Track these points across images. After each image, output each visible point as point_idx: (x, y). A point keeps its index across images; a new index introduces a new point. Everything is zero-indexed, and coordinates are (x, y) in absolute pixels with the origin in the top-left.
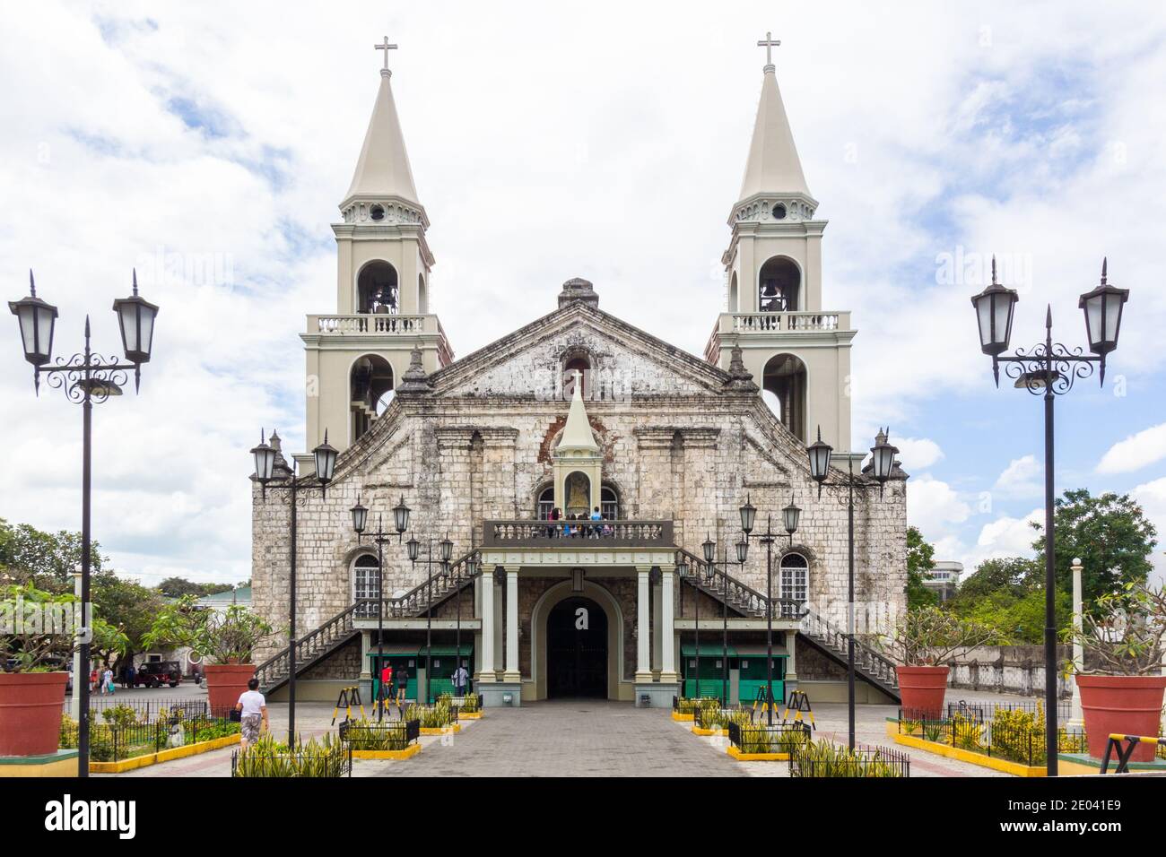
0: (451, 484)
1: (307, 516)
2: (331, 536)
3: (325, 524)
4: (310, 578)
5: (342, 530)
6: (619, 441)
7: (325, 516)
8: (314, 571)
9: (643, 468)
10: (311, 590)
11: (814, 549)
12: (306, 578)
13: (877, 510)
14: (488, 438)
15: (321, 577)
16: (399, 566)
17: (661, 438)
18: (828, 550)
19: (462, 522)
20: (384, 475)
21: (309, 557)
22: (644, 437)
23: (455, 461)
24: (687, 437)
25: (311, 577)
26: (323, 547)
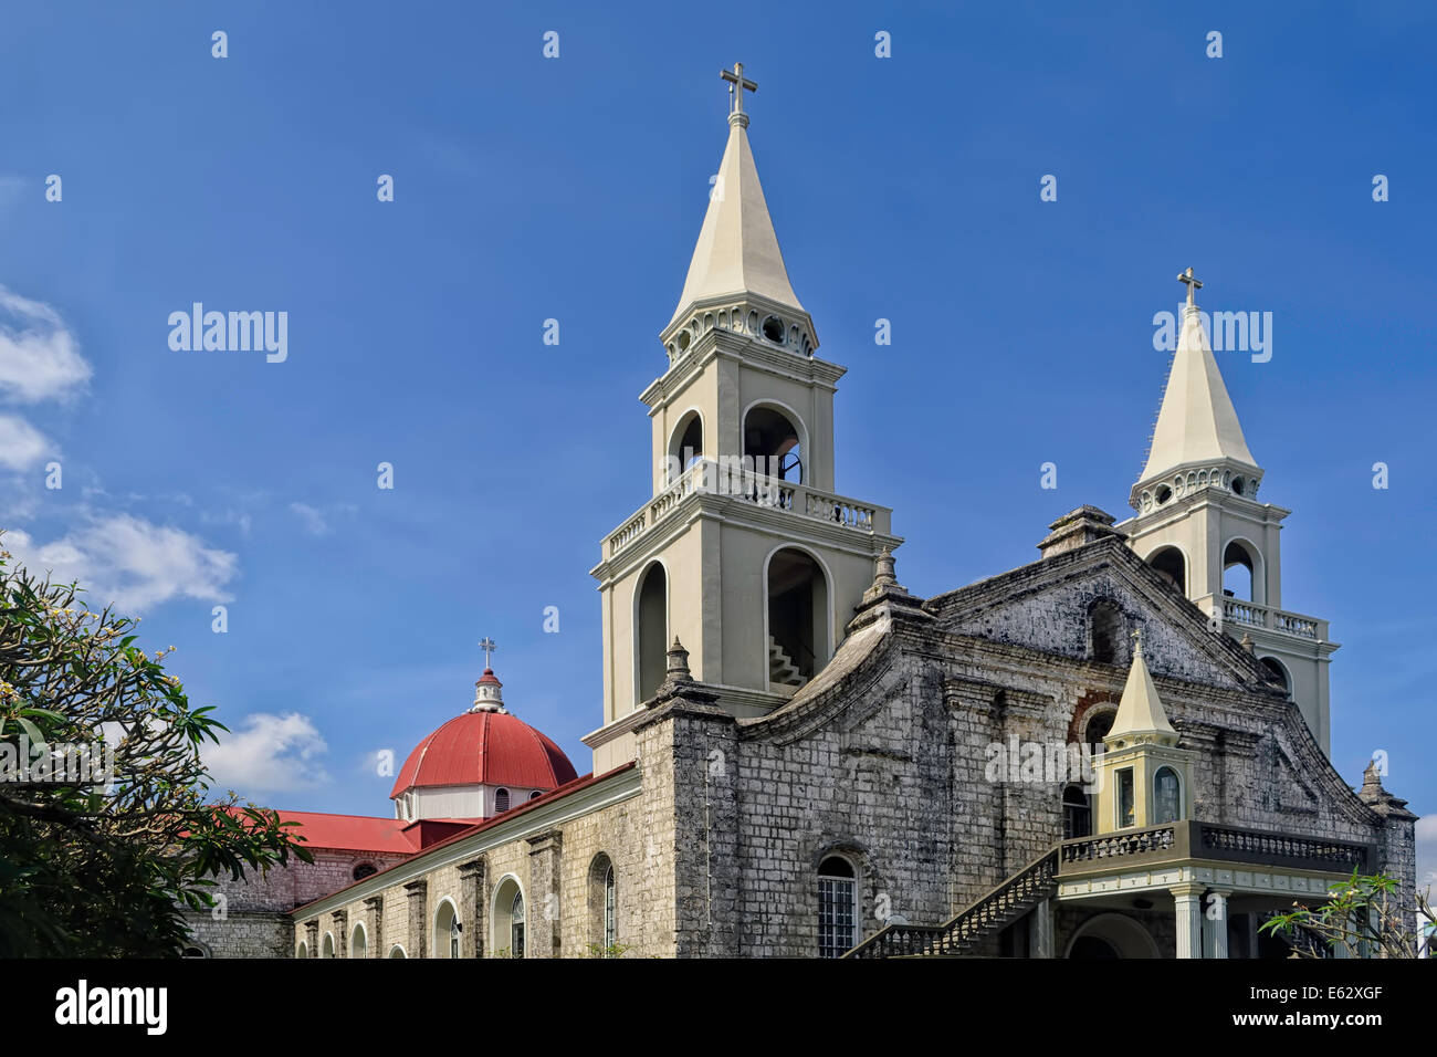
0: (968, 763)
1: (756, 785)
2: (793, 822)
3: (784, 801)
4: (762, 888)
5: (810, 814)
7: (784, 789)
8: (769, 876)
10: (764, 907)
12: (756, 887)
14: (1015, 703)
15: (780, 887)
16: (892, 878)
17: (1205, 737)
19: (983, 821)
20: (871, 736)
21: (761, 853)
22: (1187, 734)
23: (972, 729)
24: (1229, 741)
25: (764, 885)
26: (783, 839)
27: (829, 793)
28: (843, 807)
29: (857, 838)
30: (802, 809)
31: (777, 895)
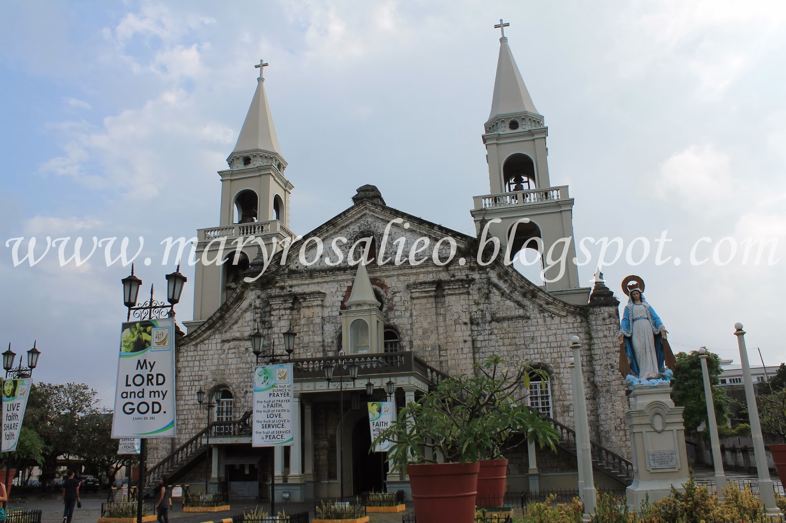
0: (279, 335)
1: (185, 364)
2: (200, 377)
3: (196, 369)
4: (186, 409)
5: (207, 372)
6: (398, 295)
7: (197, 363)
8: (189, 402)
9: (415, 313)
10: (186, 417)
11: (551, 365)
12: (184, 408)
13: (597, 331)
14: (304, 300)
15: (193, 407)
17: (427, 290)
18: (562, 365)
20: (235, 332)
21: (186, 393)
22: (414, 290)
23: (281, 318)
24: (446, 287)
25: (187, 407)
26: (195, 386)
27: (216, 362)
28: (222, 367)
29: (227, 380)
30: (204, 371)
31: (192, 411)
